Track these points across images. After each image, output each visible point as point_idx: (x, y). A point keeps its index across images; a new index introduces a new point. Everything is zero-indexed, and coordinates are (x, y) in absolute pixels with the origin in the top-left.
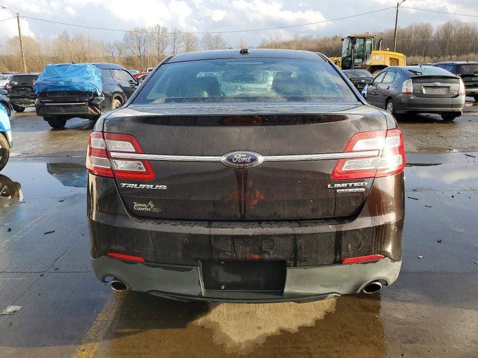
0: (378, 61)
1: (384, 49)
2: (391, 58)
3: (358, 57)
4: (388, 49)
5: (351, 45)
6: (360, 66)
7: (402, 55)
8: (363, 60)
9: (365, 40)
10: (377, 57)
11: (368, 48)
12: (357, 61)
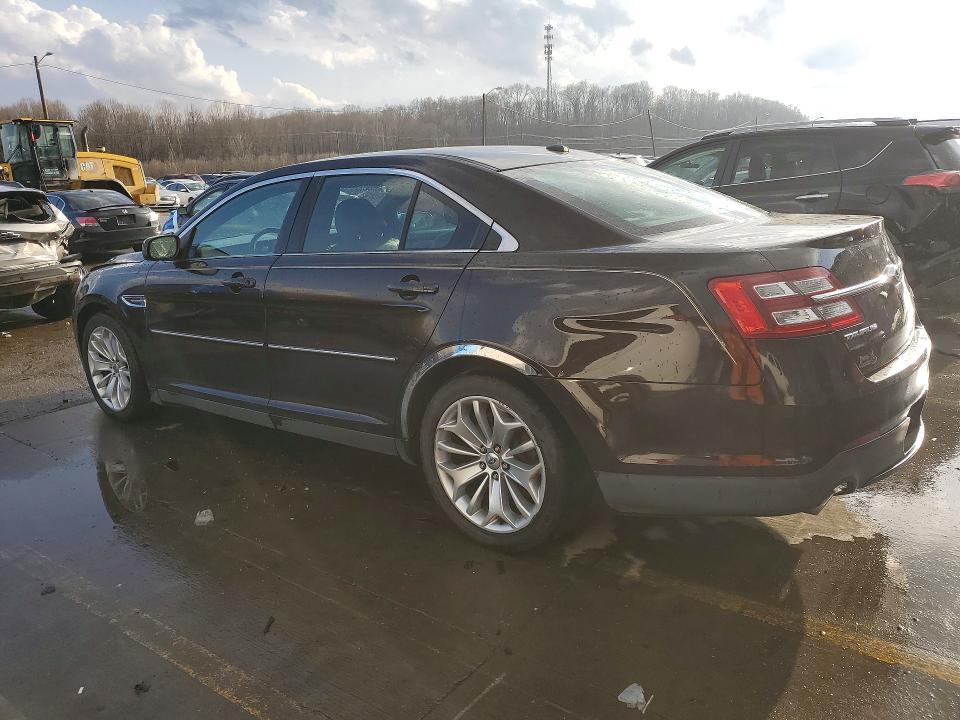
0: (91, 172)
1: (96, 148)
2: (115, 167)
3: (50, 165)
4: (104, 149)
5: (24, 138)
6: (58, 184)
7: (135, 161)
8: (61, 169)
9: (56, 130)
10: (89, 165)
11: (65, 147)
12: (48, 172)
